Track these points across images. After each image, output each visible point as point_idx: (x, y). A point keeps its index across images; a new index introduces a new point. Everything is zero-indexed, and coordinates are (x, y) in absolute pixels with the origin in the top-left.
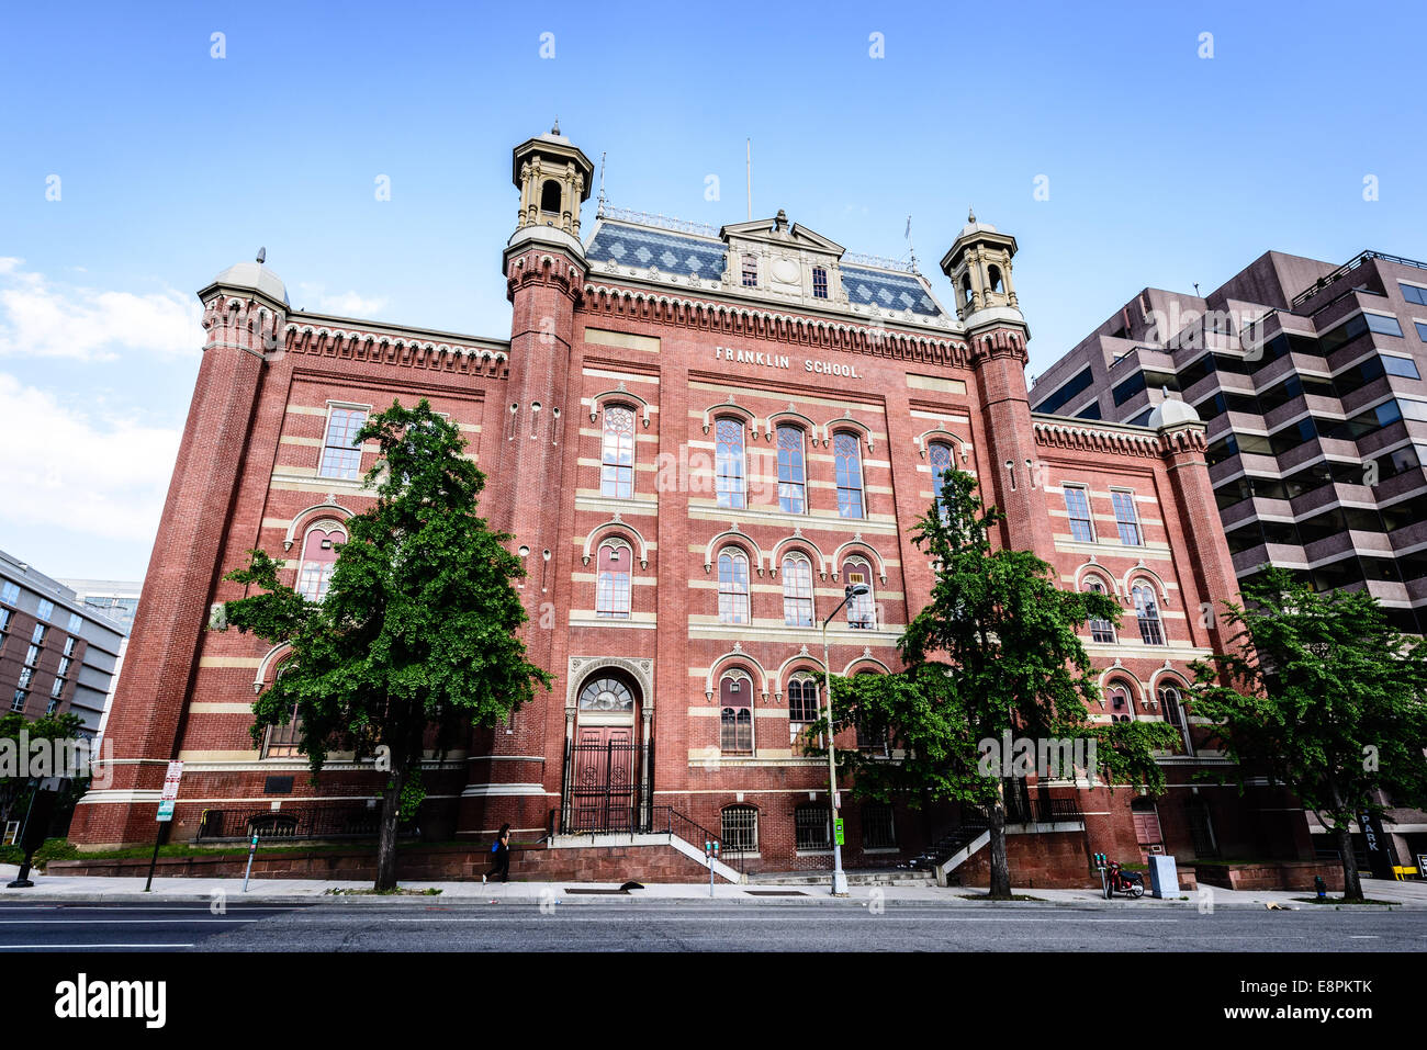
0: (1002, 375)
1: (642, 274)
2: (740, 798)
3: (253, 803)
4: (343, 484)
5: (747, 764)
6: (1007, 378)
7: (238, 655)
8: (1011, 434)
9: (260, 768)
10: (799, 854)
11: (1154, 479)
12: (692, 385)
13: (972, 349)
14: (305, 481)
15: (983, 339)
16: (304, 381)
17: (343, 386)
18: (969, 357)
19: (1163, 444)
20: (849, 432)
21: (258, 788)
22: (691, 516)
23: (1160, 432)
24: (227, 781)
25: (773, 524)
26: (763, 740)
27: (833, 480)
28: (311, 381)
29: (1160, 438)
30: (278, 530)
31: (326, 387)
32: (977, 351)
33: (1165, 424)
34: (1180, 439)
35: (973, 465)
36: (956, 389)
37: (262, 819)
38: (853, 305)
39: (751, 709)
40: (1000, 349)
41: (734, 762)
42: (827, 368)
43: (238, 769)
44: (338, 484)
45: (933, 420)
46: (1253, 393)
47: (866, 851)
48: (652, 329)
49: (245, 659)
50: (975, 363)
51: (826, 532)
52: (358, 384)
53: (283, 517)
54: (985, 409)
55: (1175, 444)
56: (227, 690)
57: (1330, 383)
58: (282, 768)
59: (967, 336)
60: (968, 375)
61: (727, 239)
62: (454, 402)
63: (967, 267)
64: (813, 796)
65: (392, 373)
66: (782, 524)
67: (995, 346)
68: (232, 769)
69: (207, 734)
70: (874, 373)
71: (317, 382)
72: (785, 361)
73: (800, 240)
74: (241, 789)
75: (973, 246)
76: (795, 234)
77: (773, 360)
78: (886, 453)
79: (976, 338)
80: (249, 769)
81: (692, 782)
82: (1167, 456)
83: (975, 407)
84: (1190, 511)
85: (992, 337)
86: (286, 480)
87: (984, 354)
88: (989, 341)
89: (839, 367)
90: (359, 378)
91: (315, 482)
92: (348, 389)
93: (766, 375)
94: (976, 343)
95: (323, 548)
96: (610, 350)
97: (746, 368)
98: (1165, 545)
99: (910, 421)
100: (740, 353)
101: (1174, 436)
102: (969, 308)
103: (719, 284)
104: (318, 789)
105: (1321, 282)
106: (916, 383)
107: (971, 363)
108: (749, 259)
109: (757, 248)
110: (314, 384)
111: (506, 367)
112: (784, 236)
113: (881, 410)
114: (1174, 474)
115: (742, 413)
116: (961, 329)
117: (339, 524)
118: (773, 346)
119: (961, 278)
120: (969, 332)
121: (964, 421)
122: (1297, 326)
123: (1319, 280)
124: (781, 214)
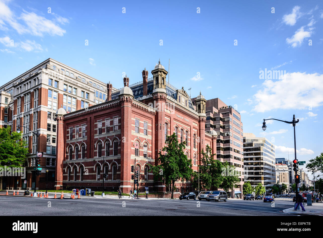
0: (203, 125)
8: (203, 135)
11: (211, 142)
12: (174, 121)
13: (200, 119)
15: (202, 118)
17: (137, 114)
20: (187, 132)
27: (185, 140)
29: (212, 136)
30: (132, 142)
31: (135, 114)
33: (214, 135)
34: (215, 137)
36: (197, 125)
38: (189, 108)
40: (203, 121)
42: (186, 120)
44: (138, 134)
45: (194, 130)
50: (199, 122)
52: (139, 114)
53: (133, 140)
54: (200, 130)
55: (214, 138)
57: (222, 126)
59: (199, 117)
60: (198, 123)
61: (177, 92)
62: (148, 119)
70: (190, 121)
72: (183, 118)
73: (185, 94)
76: (184, 93)
77: (181, 118)
79: (201, 118)
82: (212, 140)
83: (198, 129)
86: (132, 133)
87: (201, 121)
88: (202, 119)
89: (188, 120)
90: (139, 113)
93: (181, 120)
97: (179, 118)
99: (192, 130)
100: (178, 116)
102: (199, 112)
103: (177, 101)
106: (194, 124)
107: (199, 121)
108: (180, 97)
109: (181, 95)
110: (133, 114)
111: (155, 114)
112: (183, 93)
113: (190, 128)
114: (213, 142)
115: (178, 127)
116: (198, 115)
117: (138, 142)
118: (181, 114)
119: (198, 104)
120: (200, 116)
121: (197, 131)
122: (221, 116)
123: (223, 107)
124: (183, 88)
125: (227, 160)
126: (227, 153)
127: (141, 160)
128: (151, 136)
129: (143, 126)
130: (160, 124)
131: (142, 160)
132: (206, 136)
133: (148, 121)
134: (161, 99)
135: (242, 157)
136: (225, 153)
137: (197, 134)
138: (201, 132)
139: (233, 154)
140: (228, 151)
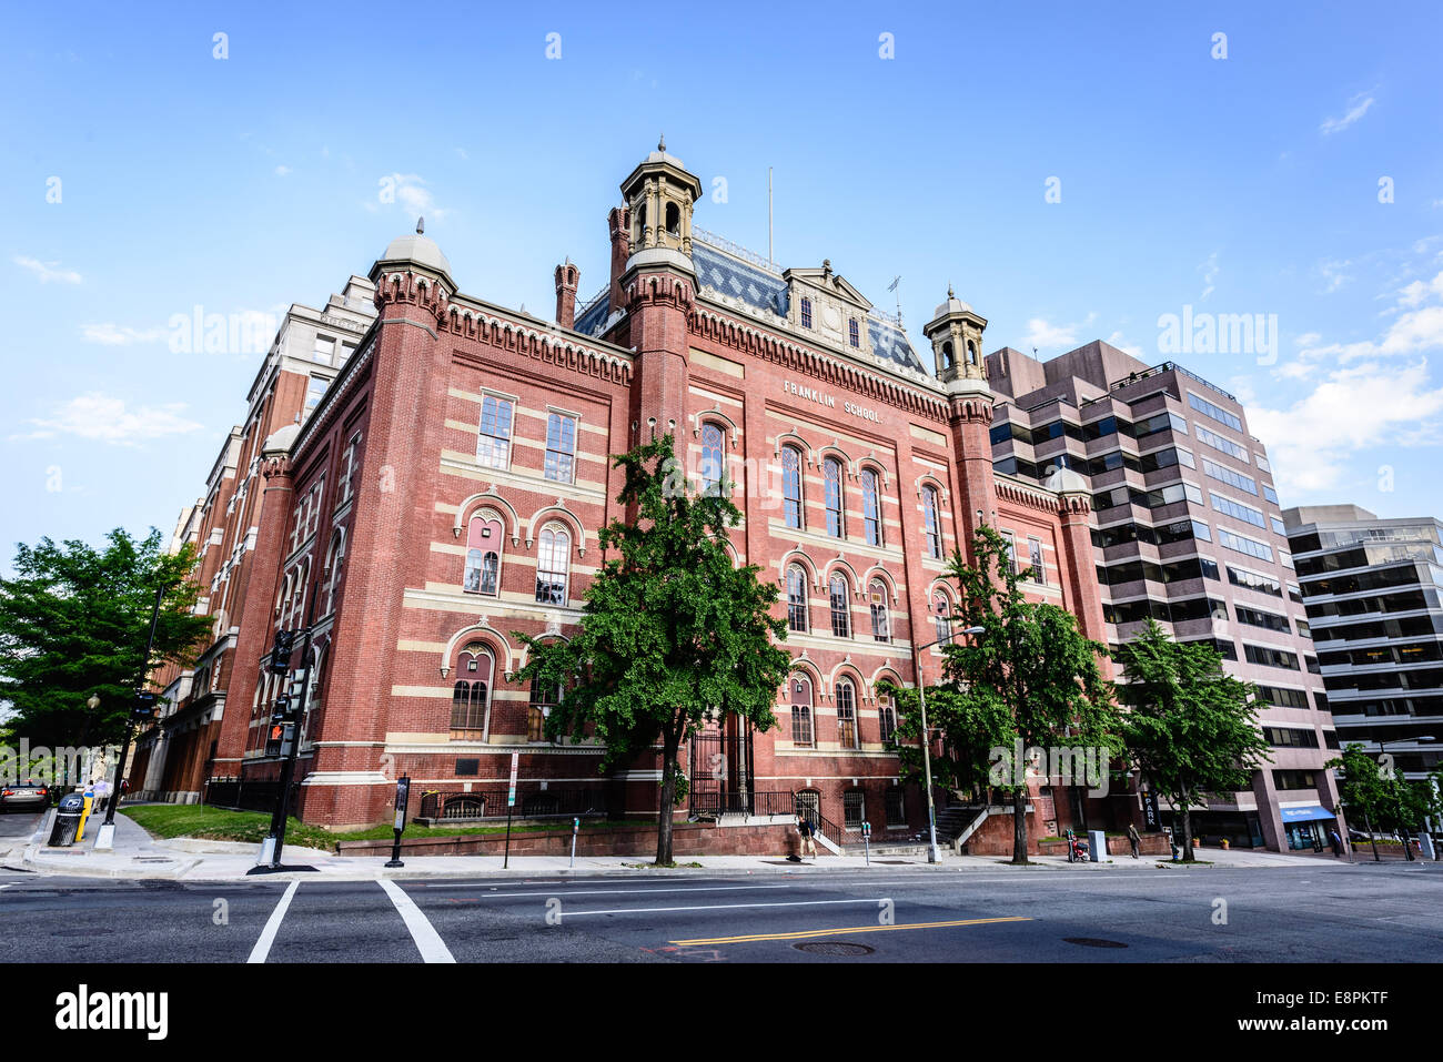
0: (977, 437)
1: (731, 303)
2: (809, 784)
3: (447, 785)
4: (499, 474)
5: (812, 755)
6: (980, 440)
7: (424, 639)
8: (982, 489)
9: (451, 751)
10: (847, 830)
11: (1053, 531)
12: (768, 413)
13: (954, 410)
14: (467, 468)
15: (964, 404)
16: (461, 364)
17: (494, 373)
18: (950, 416)
19: (1062, 505)
20: (872, 470)
21: (451, 770)
22: (771, 534)
23: (1060, 495)
24: (426, 762)
25: (823, 545)
26: (821, 734)
27: (862, 511)
28: (467, 366)
29: (1059, 498)
30: (448, 515)
31: (478, 373)
32: (959, 413)
33: (1065, 489)
34: (1074, 502)
35: (950, 508)
36: (940, 441)
37: (457, 801)
38: (877, 357)
39: (811, 707)
40: (977, 415)
41: (803, 752)
42: (860, 411)
43: (432, 751)
44: (495, 473)
45: (926, 467)
46: (1085, 457)
47: (889, 828)
48: (739, 356)
49: (432, 643)
50: (955, 422)
51: (857, 556)
52: (508, 374)
53: (450, 502)
54: (960, 462)
55: (1071, 506)
56: (417, 674)
58: (469, 751)
59: (951, 398)
60: (947, 430)
61: (790, 280)
62: (585, 402)
63: (951, 336)
64: (855, 783)
65: (537, 367)
66: (829, 547)
67: (973, 412)
68: (428, 751)
69: (403, 716)
70: (889, 420)
71: (472, 367)
72: (832, 401)
73: (841, 291)
74: (436, 770)
75: (959, 322)
76: (836, 282)
77: (823, 400)
78: (896, 492)
79: (959, 402)
80: (441, 751)
81: (777, 769)
82: (1063, 515)
83: (952, 459)
84: (1077, 561)
85: (972, 404)
86: (451, 464)
87: (963, 417)
88: (968, 406)
89: (867, 411)
90: (509, 369)
91: (475, 469)
92: (499, 378)
93: (818, 411)
94: (958, 406)
95: (484, 536)
96: (709, 371)
97: (805, 403)
98: (1058, 586)
99: (911, 464)
100: (801, 388)
101: (1070, 501)
102: (951, 375)
103: (786, 321)
104: (499, 772)
105: (1133, 376)
106: (915, 432)
107: (951, 421)
108: (806, 303)
109: (811, 293)
110: (468, 369)
111: (631, 376)
112: (830, 285)
113: (892, 452)
114: (1066, 530)
115: (802, 444)
116: (945, 391)
117: (496, 513)
118: (823, 385)
119: (942, 344)
120: (954, 395)
121: (945, 469)
122: (1121, 411)
123: (1132, 374)
124: (826, 263)
125: (1192, 632)
126: (1186, 593)
127: (510, 614)
128: (604, 486)
129: (537, 431)
130: (652, 420)
131: (518, 614)
132: (1002, 493)
133: (577, 409)
134: (659, 297)
135: (1296, 613)
136: (1178, 595)
137: (950, 488)
138: (968, 474)
139: (1230, 597)
140: (1189, 583)
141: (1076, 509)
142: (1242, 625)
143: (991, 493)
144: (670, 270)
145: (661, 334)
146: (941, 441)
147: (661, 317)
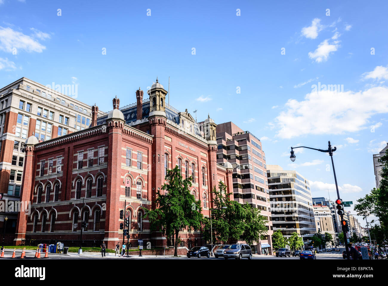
0: (214, 156)
8: (214, 169)
11: (225, 177)
12: (176, 150)
13: (209, 148)
14: (125, 167)
15: (212, 147)
16: (123, 141)
17: (128, 143)
19: (227, 171)
20: (193, 164)
23: (227, 169)
27: (191, 174)
30: (122, 179)
33: (228, 167)
34: (230, 171)
35: (207, 173)
38: (196, 135)
41: (181, 233)
42: (192, 149)
44: (129, 168)
46: (226, 155)
48: (171, 136)
50: (209, 151)
52: (131, 143)
53: (122, 176)
54: (210, 161)
55: (229, 172)
57: (239, 157)
59: (209, 145)
60: (207, 153)
61: (180, 115)
62: (143, 149)
65: (136, 141)
67: (213, 149)
70: (197, 151)
71: (125, 142)
72: (187, 147)
73: (189, 118)
75: (211, 125)
76: (188, 116)
78: (198, 169)
79: (210, 146)
82: (227, 174)
83: (208, 161)
86: (123, 166)
87: (211, 150)
93: (185, 150)
95: (127, 183)
99: (201, 162)
100: (182, 144)
102: (209, 139)
103: (180, 126)
105: (238, 133)
106: (202, 154)
107: (208, 151)
108: (183, 121)
109: (184, 118)
111: (152, 143)
113: (197, 159)
114: (227, 177)
116: (207, 143)
117: (129, 178)
118: (185, 143)
120: (210, 144)
121: (206, 163)
122: (236, 144)
123: (238, 132)
124: (186, 110)
125: (248, 201)
126: (247, 192)
127: (134, 202)
128: (147, 170)
129: (136, 157)
130: (159, 155)
132: (218, 169)
133: (142, 151)
134: (160, 124)
135: (267, 197)
136: (245, 192)
137: (207, 168)
138: (211, 165)
139: (255, 193)
140: (248, 189)
141: (230, 173)
142: (257, 200)
143: (216, 170)
144: (163, 117)
145: (161, 133)
146: (205, 156)
147: (160, 129)
